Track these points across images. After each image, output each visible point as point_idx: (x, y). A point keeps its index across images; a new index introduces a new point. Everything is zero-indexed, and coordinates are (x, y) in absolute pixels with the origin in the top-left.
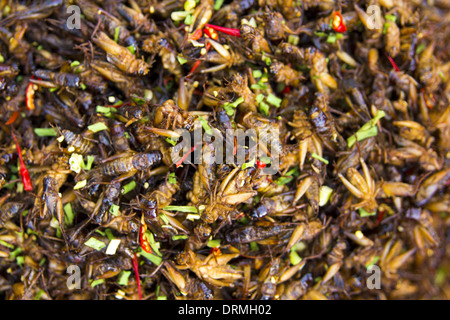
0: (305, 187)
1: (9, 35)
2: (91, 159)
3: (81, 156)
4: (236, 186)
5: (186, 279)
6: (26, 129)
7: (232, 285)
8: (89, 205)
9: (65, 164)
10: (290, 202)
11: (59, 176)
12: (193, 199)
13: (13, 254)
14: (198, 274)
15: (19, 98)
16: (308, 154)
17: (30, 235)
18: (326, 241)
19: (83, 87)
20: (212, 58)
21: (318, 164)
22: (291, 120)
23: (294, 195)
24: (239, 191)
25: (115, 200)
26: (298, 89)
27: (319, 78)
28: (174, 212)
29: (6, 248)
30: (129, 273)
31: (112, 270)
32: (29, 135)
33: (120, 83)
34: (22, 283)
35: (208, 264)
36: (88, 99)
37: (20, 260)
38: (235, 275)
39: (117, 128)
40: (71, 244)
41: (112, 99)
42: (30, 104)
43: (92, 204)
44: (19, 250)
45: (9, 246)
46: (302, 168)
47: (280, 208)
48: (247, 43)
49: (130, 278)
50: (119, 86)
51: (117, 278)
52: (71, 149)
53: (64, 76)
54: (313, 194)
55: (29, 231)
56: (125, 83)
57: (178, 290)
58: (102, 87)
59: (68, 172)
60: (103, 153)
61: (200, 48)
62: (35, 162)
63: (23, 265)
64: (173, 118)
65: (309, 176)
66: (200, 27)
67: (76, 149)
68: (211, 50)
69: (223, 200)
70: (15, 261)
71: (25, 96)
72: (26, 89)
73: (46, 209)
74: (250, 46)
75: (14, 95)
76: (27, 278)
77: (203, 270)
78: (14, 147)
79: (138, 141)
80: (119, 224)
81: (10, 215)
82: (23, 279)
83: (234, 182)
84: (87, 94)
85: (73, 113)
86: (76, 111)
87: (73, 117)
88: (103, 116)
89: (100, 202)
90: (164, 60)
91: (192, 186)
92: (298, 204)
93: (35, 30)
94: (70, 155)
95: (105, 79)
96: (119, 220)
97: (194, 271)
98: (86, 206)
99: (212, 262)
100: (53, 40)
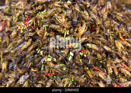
0: (66, 6)
1: (19, 73)
2: (49, 56)
3: (48, 58)
4: (61, 19)
5: (83, 37)
6: (41, 72)
7: (87, 27)
8: (60, 58)
9: (49, 63)
10: (69, 10)
11: (52, 65)
12: (63, 32)
13: (70, 81)
14: (82, 34)
15: (33, 73)
16: (58, 4)
17: (67, 77)
18: (81, 5)
19: (33, 56)
20: (32, 23)
21: (61, 2)
22: (50, 8)
23: (68, 9)
24: (62, 18)
25: (60, 51)
26: (44, 6)
27: (42, 1)
28: (65, 37)
29: (68, 83)
30: (80, 52)
31: (78, 56)
32: (42, 72)
33: (33, 46)
34: (78, 80)
35: (80, 31)
36: (36, 56)
37: (73, 80)
38: (84, 25)
39: (43, 48)
40: (69, 65)
41: (37, 50)
42: (35, 71)
43: (60, 57)
44: (70, 80)
45: (68, 82)
46: (61, 6)
47: (70, 12)
48: (30, 15)
49: (81, 52)
50: (34, 47)
51: (81, 56)
52: (46, 60)
53: (29, 60)
54: (68, 4)
55: (66, 77)
56: (34, 45)
57: (86, 40)
58: (34, 51)
59: (51, 62)
60: (48, 53)
61: (29, 26)
62: (48, 71)
63: (74, 80)
64: (41, 32)
65: (64, 4)
66: (24, 26)
67: (46, 59)
68: (30, 23)
69: (63, 22)
70: (73, 81)
71: (34, 71)
72: (32, 71)
73: (59, 69)
74: (31, 14)
75: (32, 74)
76: (77, 79)
77: (81, 32)
78: (44, 76)
79: (47, 44)
80: (66, 52)
81: (60, 80)
82: (77, 80)
83: (59, 19)
84: (35, 55)
85: (38, 59)
86: (38, 58)
87: (39, 59)
88: (40, 52)
89: (60, 55)
90: (30, 35)
91: (60, 32)
92: (70, 8)
93: (20, 67)
94: (47, 61)
95: (32, 50)
96: (65, 51)
97: (81, 35)
98: (60, 59)
99: (80, 30)
100: (23, 63)
